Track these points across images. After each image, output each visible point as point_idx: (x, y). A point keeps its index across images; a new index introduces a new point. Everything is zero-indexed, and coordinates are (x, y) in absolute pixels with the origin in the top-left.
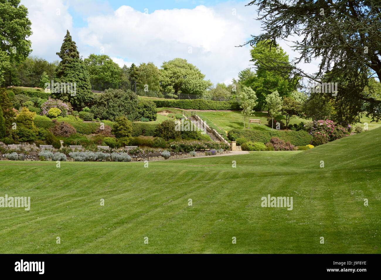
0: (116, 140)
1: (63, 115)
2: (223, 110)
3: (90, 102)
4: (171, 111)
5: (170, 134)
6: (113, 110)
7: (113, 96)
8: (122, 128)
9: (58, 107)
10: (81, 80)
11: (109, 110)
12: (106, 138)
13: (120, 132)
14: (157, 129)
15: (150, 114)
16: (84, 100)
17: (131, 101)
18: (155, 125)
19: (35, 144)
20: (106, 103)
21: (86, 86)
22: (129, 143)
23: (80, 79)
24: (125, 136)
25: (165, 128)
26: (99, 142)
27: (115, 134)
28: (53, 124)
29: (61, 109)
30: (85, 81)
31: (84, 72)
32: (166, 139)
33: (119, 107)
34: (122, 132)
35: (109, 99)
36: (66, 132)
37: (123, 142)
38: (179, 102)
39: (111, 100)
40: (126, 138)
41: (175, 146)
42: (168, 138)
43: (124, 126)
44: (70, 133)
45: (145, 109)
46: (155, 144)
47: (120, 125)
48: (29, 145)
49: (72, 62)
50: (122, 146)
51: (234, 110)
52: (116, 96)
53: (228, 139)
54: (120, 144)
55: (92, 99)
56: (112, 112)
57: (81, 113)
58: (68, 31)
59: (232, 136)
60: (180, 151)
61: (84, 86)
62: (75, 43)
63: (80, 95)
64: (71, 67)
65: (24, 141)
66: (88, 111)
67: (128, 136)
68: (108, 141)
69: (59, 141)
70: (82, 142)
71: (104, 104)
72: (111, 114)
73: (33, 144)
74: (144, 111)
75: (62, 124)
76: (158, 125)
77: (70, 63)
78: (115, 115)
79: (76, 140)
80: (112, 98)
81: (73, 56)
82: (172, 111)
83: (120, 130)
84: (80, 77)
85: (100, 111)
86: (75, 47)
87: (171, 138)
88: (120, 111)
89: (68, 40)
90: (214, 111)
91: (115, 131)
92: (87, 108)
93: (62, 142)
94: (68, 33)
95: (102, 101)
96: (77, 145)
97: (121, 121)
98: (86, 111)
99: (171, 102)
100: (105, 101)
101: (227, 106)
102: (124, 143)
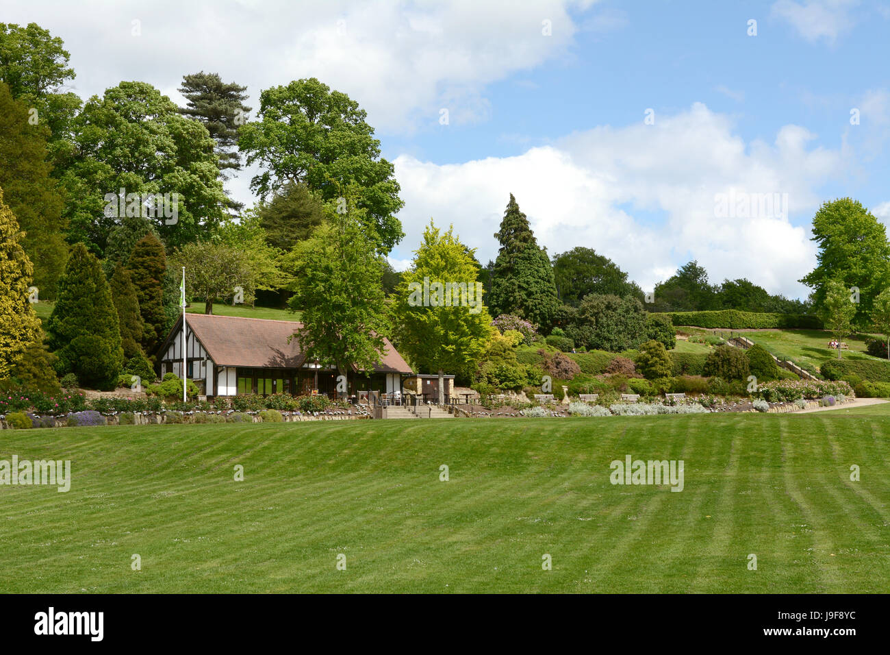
0: (649, 383)
1: (526, 341)
2: (766, 328)
3: (562, 319)
4: (684, 331)
5: (733, 370)
6: (608, 331)
7: (603, 306)
8: (656, 362)
9: (517, 329)
10: (543, 279)
11: (601, 331)
12: (631, 380)
13: (653, 369)
14: (710, 362)
15: (666, 337)
16: (551, 316)
17: (635, 315)
18: (703, 355)
19: (524, 394)
20: (593, 319)
21: (551, 290)
22: (671, 388)
23: (540, 277)
24: (662, 375)
25: (723, 361)
26: (623, 388)
27: (643, 373)
28: (540, 356)
29: (523, 333)
30: (549, 282)
31: (546, 265)
32: (727, 380)
33: (617, 325)
34: (658, 368)
35: (598, 313)
36: (566, 371)
37: (661, 386)
38: (698, 315)
39: (601, 315)
40: (664, 379)
41: (768, 391)
42: (730, 378)
43: (659, 357)
44: (572, 372)
45: (657, 329)
46: (711, 389)
47: (652, 357)
48: (515, 394)
49: (525, 249)
50: (658, 394)
51: (784, 328)
52: (608, 307)
53: (823, 377)
54: (656, 391)
55: (566, 313)
56: (606, 334)
57: (551, 337)
58: (511, 195)
59: (833, 372)
60: (780, 400)
61: (548, 291)
62: (525, 216)
63: (544, 307)
64: (524, 259)
65: (509, 388)
66: (560, 335)
67: (666, 376)
68: (636, 385)
69: (561, 386)
70: (596, 387)
71: (590, 321)
72: (605, 338)
73: (521, 393)
74: (656, 332)
75: (557, 358)
76: (709, 355)
77: (523, 252)
78: (612, 340)
79: (586, 385)
80: (602, 312)
81: (525, 240)
82: (688, 332)
83: (653, 365)
84: (540, 274)
85: (583, 334)
86: (526, 223)
87: (734, 377)
88: (620, 332)
89: (513, 209)
90: (753, 330)
91: (642, 368)
92: (557, 329)
93: (566, 389)
94: (512, 198)
95: (587, 317)
96: (590, 393)
97: (653, 350)
98: (558, 334)
99: (682, 316)
100: (591, 316)
101: (771, 321)
102: (662, 389)
